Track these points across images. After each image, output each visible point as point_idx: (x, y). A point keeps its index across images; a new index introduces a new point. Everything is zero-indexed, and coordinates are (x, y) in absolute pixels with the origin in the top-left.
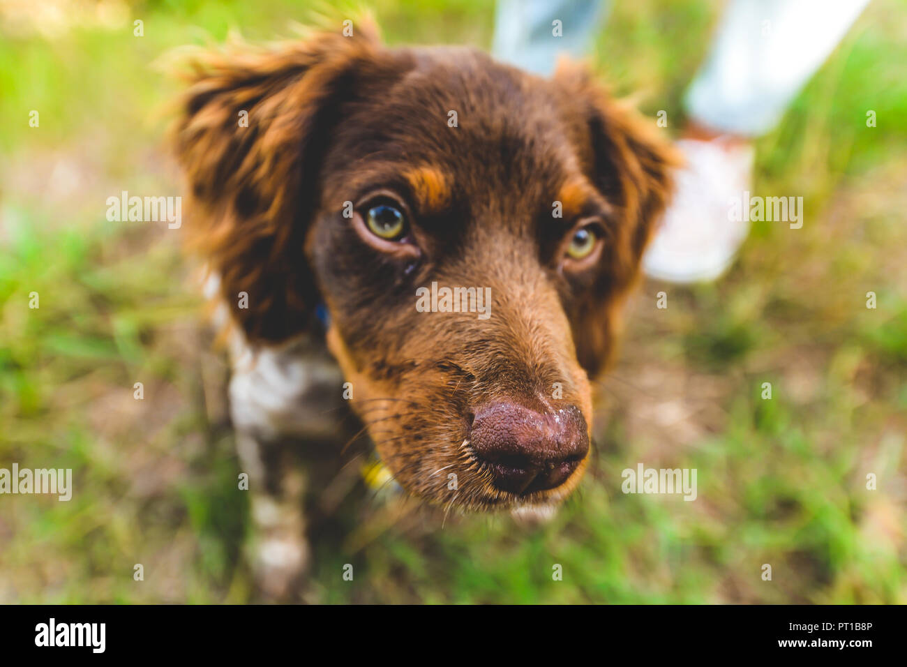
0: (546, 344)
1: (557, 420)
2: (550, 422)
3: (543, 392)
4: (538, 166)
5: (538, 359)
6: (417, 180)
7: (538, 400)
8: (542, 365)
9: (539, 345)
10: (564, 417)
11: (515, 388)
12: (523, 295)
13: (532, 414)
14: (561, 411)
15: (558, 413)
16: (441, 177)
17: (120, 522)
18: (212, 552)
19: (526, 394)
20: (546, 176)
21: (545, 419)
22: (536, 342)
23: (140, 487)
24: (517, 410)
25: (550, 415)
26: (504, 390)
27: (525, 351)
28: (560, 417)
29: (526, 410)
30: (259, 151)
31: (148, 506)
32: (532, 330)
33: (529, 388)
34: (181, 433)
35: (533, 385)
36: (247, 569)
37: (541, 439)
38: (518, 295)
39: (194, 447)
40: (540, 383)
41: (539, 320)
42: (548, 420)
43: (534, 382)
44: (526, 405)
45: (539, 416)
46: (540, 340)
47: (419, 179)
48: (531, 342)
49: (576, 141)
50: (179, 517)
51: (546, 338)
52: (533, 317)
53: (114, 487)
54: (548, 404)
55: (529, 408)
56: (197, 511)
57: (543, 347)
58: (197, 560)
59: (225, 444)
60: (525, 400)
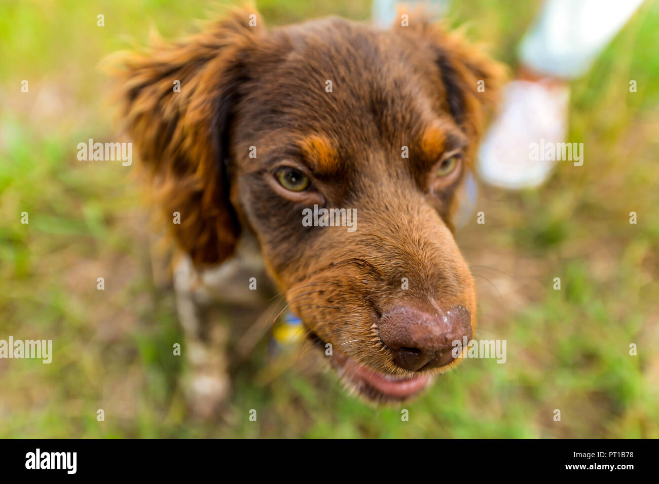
0: (433, 256)
1: (446, 320)
2: (440, 322)
3: (434, 298)
4: (400, 121)
5: (429, 271)
6: (308, 145)
7: (430, 305)
8: (432, 275)
9: (428, 257)
10: (451, 317)
11: (413, 295)
12: (410, 222)
13: (425, 316)
14: (449, 313)
15: (447, 315)
16: (327, 141)
17: (88, 359)
18: (157, 382)
19: (421, 300)
20: (409, 127)
21: (435, 320)
22: (425, 256)
23: (103, 333)
24: (413, 313)
25: (440, 317)
26: (405, 296)
27: (418, 264)
28: (448, 318)
29: (421, 313)
30: (183, 128)
31: (108, 347)
32: (421, 248)
33: (424, 295)
34: (134, 294)
35: (427, 292)
36: (182, 396)
37: (432, 336)
38: (406, 222)
39: (143, 304)
40: (432, 290)
41: (425, 238)
42: (438, 321)
43: (427, 290)
44: (420, 309)
45: (431, 318)
46: (428, 254)
47: (310, 144)
48: (422, 257)
49: (430, 95)
50: (132, 356)
51: (432, 251)
52: (420, 236)
53: (83, 333)
54: (438, 307)
55: (423, 311)
56: (146, 352)
57: (432, 259)
58: (145, 388)
59: (167, 302)
60: (420, 305)
